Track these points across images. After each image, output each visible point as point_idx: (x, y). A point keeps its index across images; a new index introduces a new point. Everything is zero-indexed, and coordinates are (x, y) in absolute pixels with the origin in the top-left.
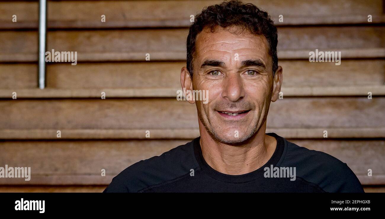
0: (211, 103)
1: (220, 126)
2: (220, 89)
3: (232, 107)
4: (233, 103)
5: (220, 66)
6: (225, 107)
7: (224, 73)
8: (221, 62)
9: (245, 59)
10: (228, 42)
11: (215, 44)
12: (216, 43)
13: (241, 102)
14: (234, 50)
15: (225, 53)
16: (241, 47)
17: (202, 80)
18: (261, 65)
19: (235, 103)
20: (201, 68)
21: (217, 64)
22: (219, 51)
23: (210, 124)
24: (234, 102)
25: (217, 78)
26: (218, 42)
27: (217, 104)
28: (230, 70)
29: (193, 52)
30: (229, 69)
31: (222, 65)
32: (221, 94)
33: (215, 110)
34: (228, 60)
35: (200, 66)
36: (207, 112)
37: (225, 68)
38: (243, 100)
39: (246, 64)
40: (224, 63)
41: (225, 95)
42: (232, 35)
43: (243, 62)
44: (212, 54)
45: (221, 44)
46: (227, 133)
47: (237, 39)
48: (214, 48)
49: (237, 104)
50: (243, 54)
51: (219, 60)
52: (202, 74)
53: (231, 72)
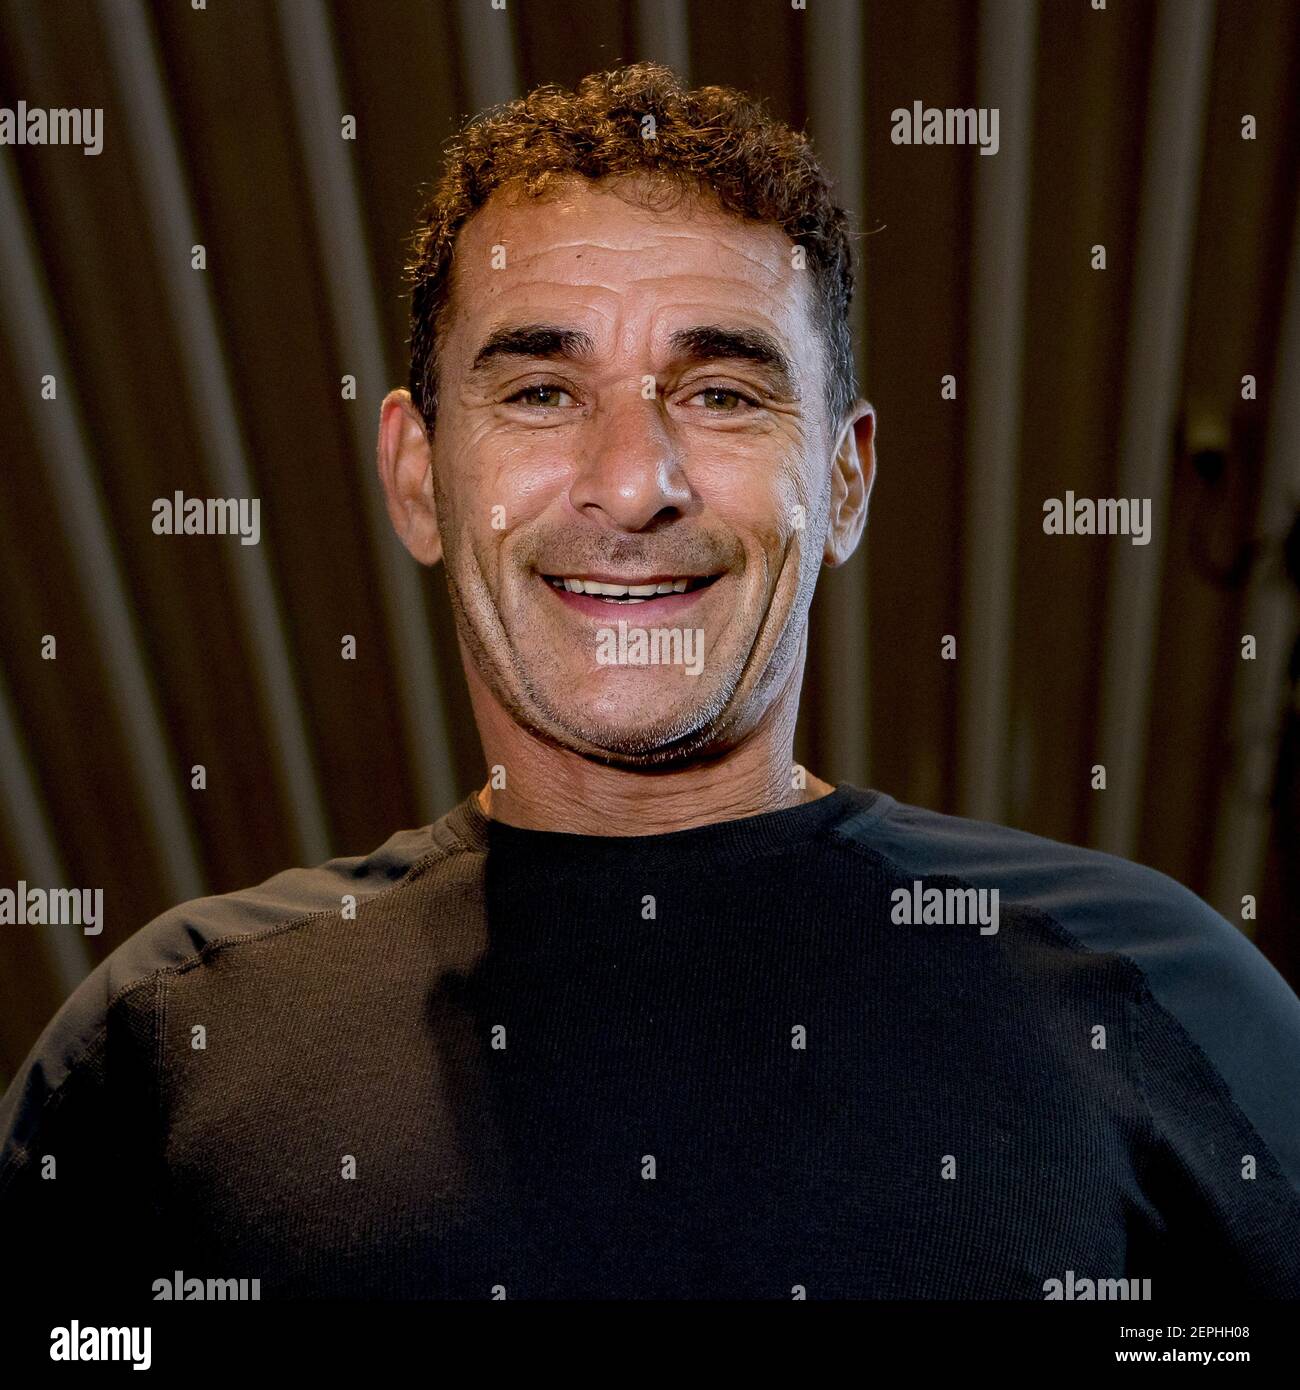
0: (516, 535)
1: (557, 658)
2: (566, 470)
3: (619, 556)
4: (624, 536)
5: (567, 358)
6: (584, 555)
7: (586, 399)
8: (570, 333)
9: (689, 322)
10: (609, 240)
11: (544, 254)
12: (551, 248)
13: (669, 533)
14: (641, 282)
15: (592, 291)
16: (673, 269)
17: (475, 426)
18: (771, 358)
19: (639, 536)
20: (476, 367)
21: (549, 343)
22: (562, 286)
23: (511, 644)
24: (631, 530)
25: (553, 419)
26: (556, 246)
27: (547, 542)
28: (614, 379)
29: (439, 307)
30: (611, 371)
31: (577, 350)
32: (565, 494)
33: (532, 570)
34: (609, 324)
35: (470, 361)
36: (493, 582)
37: (588, 365)
38: (680, 524)
39: (694, 349)
40: (588, 341)
41: (586, 497)
42: (632, 211)
43: (680, 336)
44: (526, 300)
45: (576, 252)
46: (594, 691)
47: (655, 231)
48: (539, 272)
49: (646, 543)
50: (683, 301)
51: (562, 324)
52: (479, 399)
53: (620, 386)
